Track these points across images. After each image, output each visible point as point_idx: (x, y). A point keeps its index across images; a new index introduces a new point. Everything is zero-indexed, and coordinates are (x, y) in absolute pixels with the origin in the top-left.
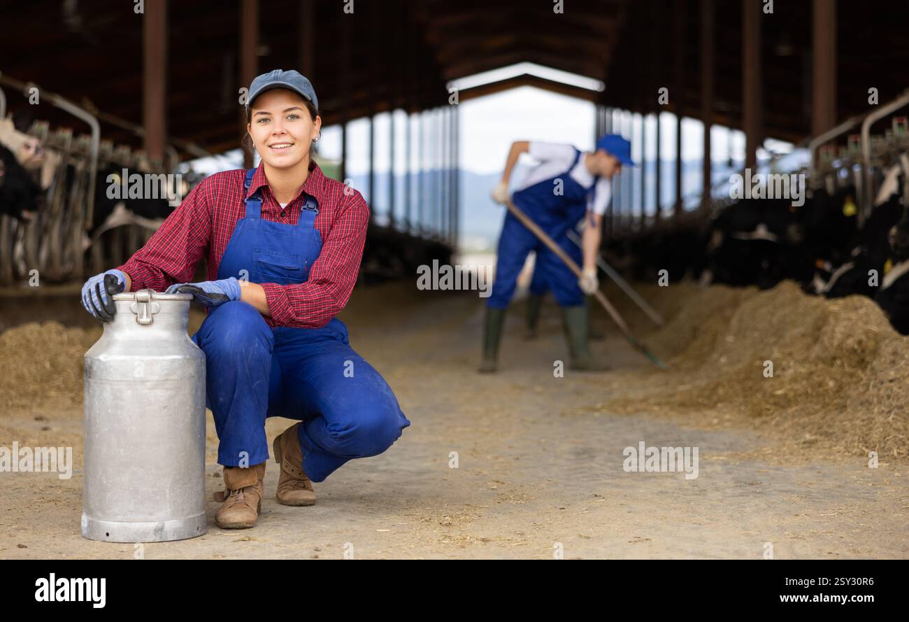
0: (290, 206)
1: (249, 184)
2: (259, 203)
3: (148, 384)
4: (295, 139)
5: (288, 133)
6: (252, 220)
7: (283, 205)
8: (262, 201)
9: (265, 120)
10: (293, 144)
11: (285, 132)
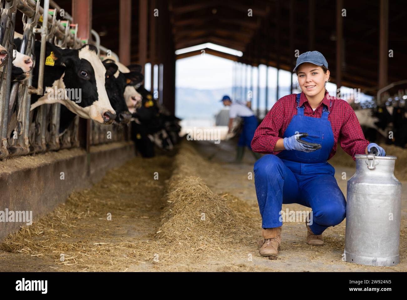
0: (317, 110)
1: (298, 100)
2: (303, 109)
3: (371, 196)
4: (316, 83)
5: (313, 81)
6: (300, 116)
7: (314, 109)
8: (304, 108)
9: (303, 76)
10: (315, 86)
11: (311, 81)
